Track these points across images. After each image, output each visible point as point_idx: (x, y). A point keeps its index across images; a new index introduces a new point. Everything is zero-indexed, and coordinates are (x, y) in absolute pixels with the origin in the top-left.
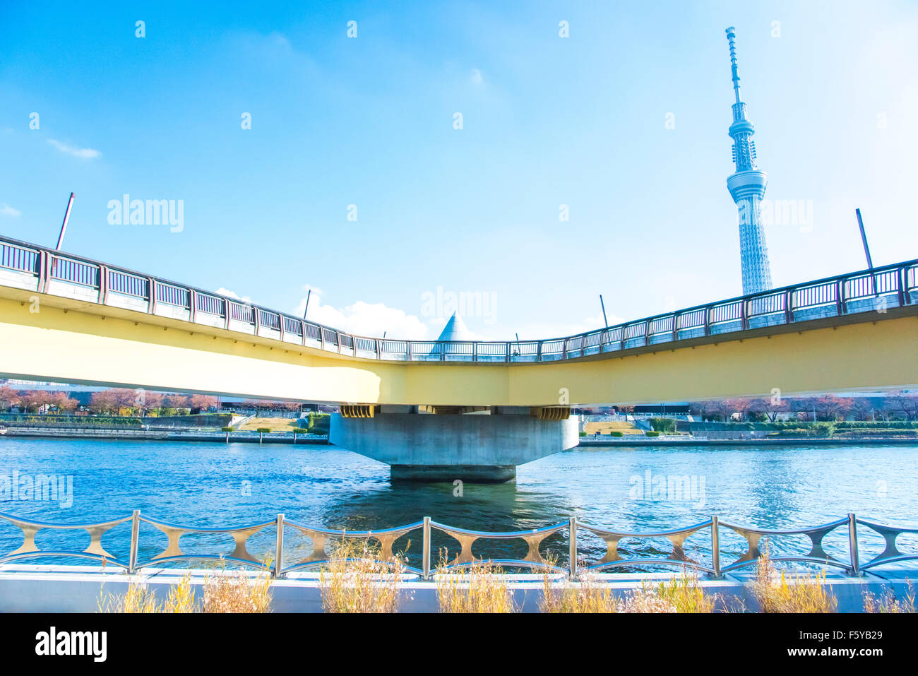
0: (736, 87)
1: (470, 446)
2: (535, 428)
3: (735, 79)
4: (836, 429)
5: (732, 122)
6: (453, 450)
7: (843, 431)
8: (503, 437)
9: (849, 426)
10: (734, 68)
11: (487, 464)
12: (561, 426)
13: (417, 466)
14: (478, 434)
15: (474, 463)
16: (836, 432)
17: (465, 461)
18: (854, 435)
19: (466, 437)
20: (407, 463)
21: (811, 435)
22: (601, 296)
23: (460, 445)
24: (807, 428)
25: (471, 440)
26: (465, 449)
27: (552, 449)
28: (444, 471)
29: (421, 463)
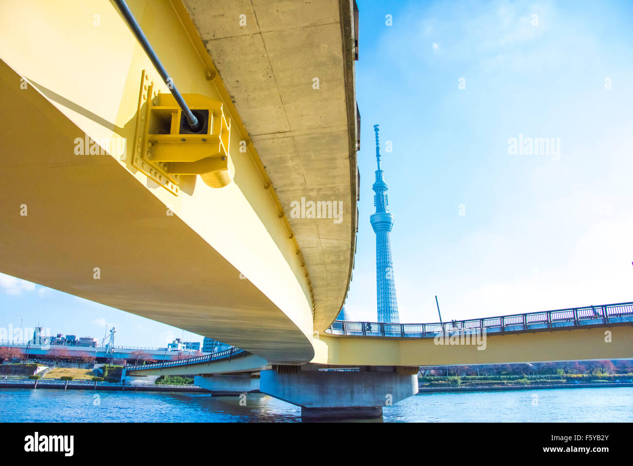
0: (378, 160)
1: (359, 393)
2: (396, 380)
3: (378, 155)
4: (461, 381)
5: (375, 181)
6: (348, 396)
7: (466, 383)
8: (377, 386)
9: (468, 379)
10: (378, 149)
11: (369, 405)
12: (411, 380)
13: (326, 408)
14: (363, 386)
15: (361, 405)
16: (462, 383)
17: (356, 404)
18: (472, 385)
19: (356, 387)
20: (318, 406)
21: (449, 385)
22: (436, 296)
23: (352, 393)
24: (445, 380)
25: (359, 389)
26: (356, 395)
27: (407, 395)
28: (343, 412)
29: (328, 406)
